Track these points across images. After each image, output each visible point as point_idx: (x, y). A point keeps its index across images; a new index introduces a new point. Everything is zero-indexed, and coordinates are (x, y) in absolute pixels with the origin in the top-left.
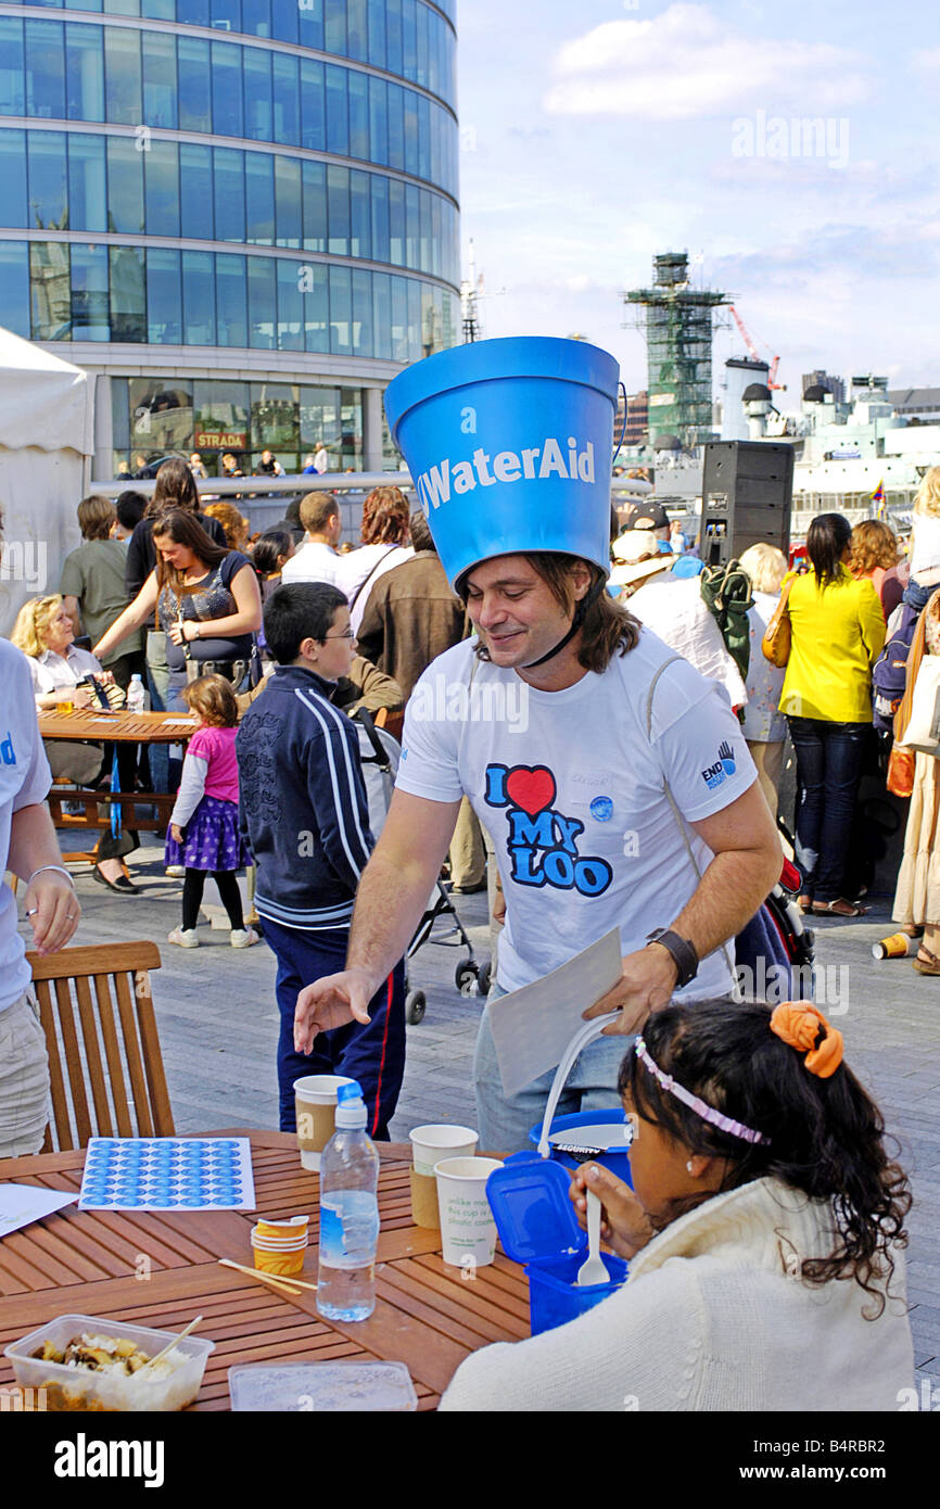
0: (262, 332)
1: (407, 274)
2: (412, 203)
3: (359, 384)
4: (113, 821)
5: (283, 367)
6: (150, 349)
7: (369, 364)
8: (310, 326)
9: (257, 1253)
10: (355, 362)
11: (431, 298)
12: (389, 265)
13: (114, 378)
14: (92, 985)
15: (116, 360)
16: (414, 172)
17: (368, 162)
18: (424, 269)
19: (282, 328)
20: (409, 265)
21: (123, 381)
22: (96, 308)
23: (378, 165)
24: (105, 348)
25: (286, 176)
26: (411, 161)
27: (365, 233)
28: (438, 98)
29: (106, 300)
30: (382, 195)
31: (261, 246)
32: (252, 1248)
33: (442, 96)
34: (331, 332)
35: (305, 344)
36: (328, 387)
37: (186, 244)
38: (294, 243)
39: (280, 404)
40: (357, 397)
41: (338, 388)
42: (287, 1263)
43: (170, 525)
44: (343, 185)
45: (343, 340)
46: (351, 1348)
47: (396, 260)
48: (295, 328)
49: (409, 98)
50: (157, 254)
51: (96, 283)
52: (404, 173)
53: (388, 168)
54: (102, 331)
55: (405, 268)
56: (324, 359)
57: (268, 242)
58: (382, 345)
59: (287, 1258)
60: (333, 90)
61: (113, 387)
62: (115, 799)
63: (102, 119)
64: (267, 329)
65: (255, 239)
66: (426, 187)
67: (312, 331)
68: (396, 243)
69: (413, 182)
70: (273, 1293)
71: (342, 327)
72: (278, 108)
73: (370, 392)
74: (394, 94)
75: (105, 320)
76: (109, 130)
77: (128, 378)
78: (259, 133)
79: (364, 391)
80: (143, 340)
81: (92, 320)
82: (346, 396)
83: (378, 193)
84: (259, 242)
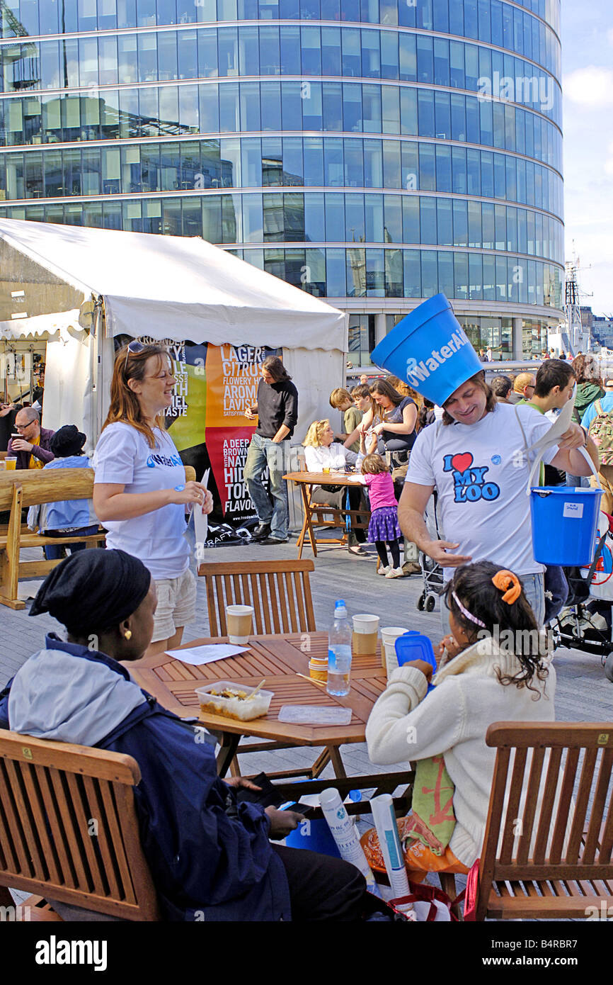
0: (462, 290)
1: (536, 259)
2: (538, 222)
3: (511, 316)
4: (347, 523)
5: (472, 308)
6: (405, 300)
7: (516, 305)
8: (485, 287)
9: (311, 672)
10: (509, 305)
11: (548, 271)
12: (527, 254)
13: (387, 315)
14: (284, 576)
15: (388, 306)
16: (540, 207)
17: (516, 202)
18: (545, 256)
19: (472, 288)
20: (538, 255)
21: (392, 316)
22: (379, 280)
23: (520, 204)
24: (382, 300)
25: (472, 211)
26: (538, 201)
27: (514, 239)
28: (552, 168)
29: (383, 276)
30: (524, 219)
31: (461, 247)
32: (309, 669)
33: (554, 166)
34: (497, 290)
35: (483, 296)
36: (495, 318)
37: (423, 247)
38: (478, 245)
39: (471, 326)
40: (510, 323)
41: (500, 318)
42: (322, 675)
43: (377, 386)
44: (503, 215)
45: (503, 294)
46: (335, 704)
47: (530, 252)
48: (479, 288)
49: (537, 168)
50: (409, 253)
51: (378, 268)
52: (535, 207)
53: (526, 205)
54: (382, 292)
55: (535, 256)
56: (493, 303)
57: (465, 245)
58: (523, 295)
59: (322, 673)
60: (498, 167)
61: (387, 319)
62: (348, 513)
63: (382, 186)
64: (464, 289)
65: (459, 243)
66: (547, 214)
67: (487, 289)
68: (530, 243)
69: (540, 212)
70: (317, 688)
71: (502, 287)
72: (470, 177)
73: (516, 320)
74: (529, 167)
75: (383, 286)
76: (385, 191)
77: (394, 315)
78: (461, 189)
79: (513, 319)
80: (402, 296)
81: (376, 286)
82: (504, 322)
83: (521, 218)
84: (460, 245)
